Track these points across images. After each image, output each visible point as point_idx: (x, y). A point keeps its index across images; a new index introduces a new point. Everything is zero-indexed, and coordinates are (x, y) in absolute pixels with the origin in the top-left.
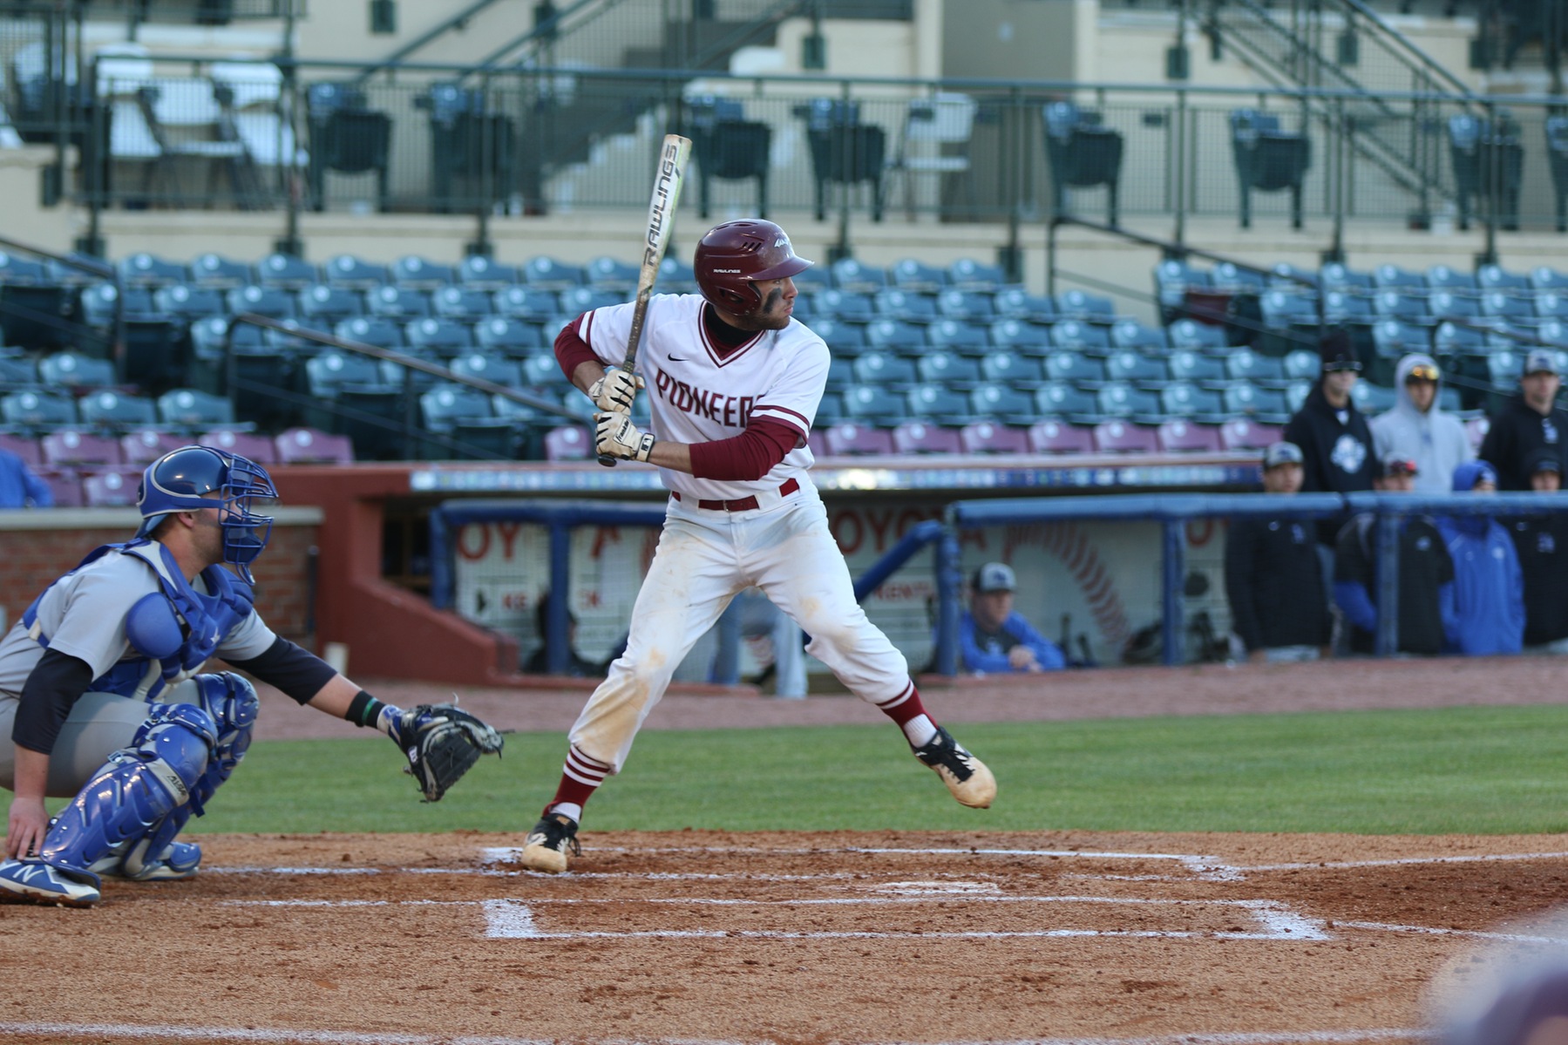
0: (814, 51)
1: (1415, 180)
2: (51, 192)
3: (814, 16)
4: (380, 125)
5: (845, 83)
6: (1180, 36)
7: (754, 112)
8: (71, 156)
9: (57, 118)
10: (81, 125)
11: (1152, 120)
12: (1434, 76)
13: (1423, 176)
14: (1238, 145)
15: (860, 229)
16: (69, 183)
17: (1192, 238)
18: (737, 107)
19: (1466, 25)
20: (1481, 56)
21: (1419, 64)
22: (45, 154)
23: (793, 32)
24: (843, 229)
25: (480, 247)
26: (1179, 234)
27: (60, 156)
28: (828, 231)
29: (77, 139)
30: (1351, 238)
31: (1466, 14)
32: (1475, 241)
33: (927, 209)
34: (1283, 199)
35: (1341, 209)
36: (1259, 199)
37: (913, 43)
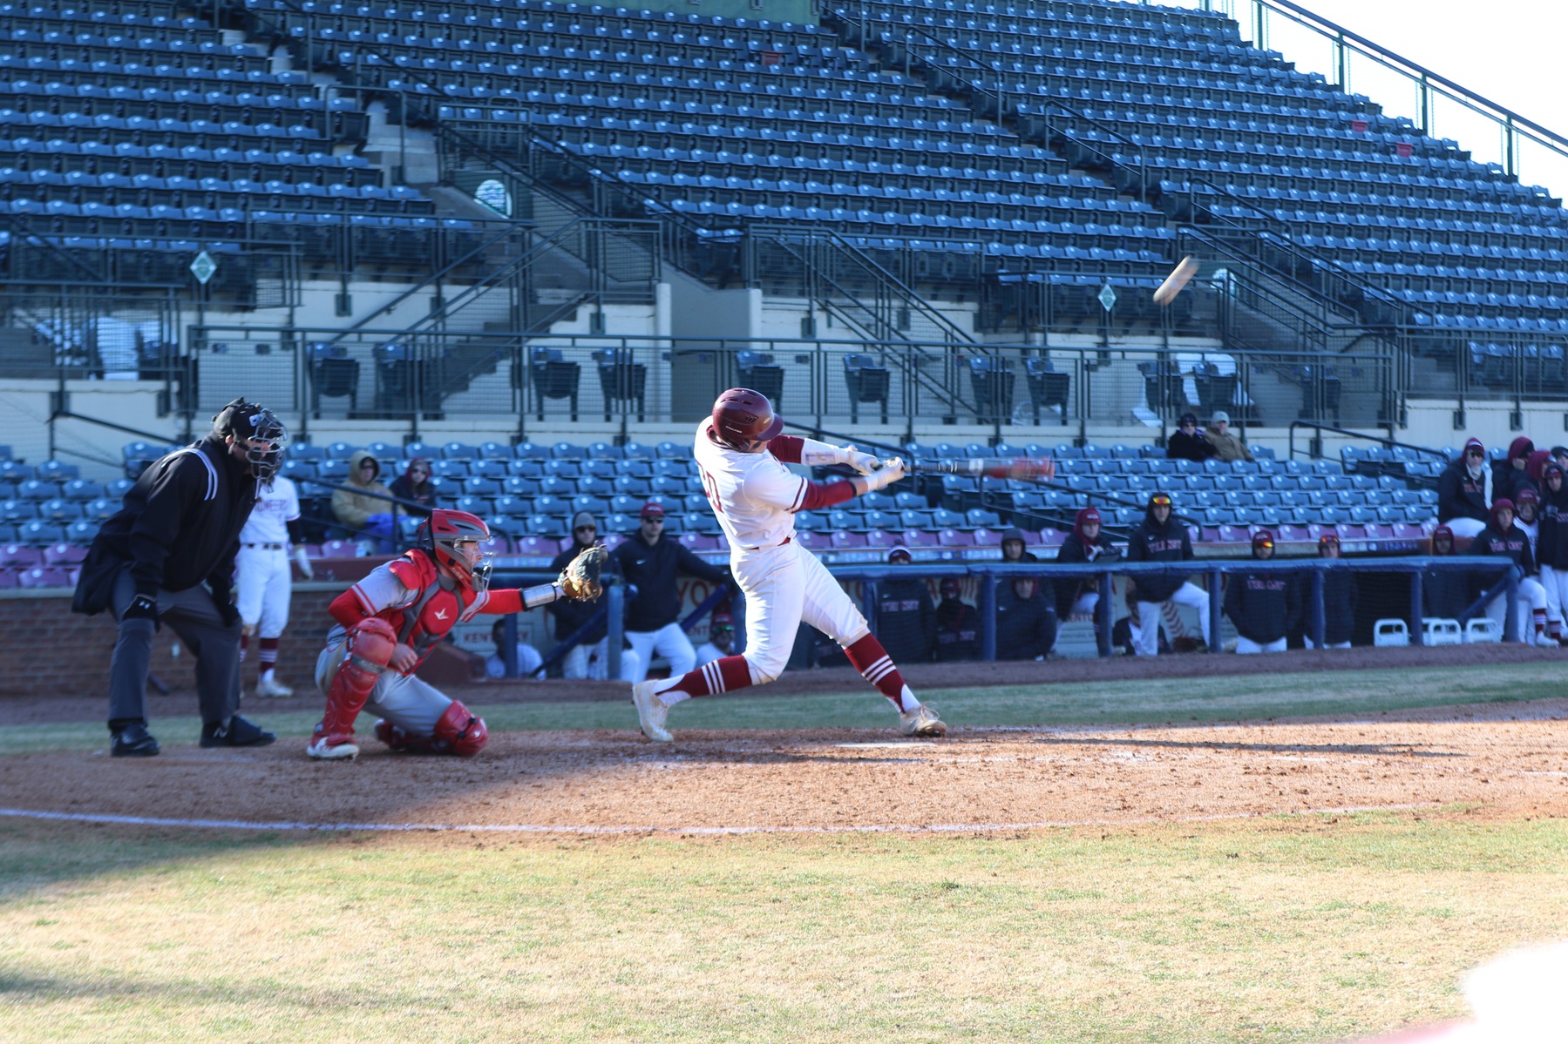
0: (597, 321)
1: (948, 396)
2: (163, 409)
3: (597, 303)
4: (353, 366)
5: (624, 338)
6: (810, 312)
7: (568, 356)
8: (175, 386)
9: (167, 364)
10: (180, 369)
11: (801, 359)
12: (956, 334)
13: (951, 393)
14: (848, 373)
15: (633, 426)
16: (174, 404)
17: (825, 427)
18: (559, 354)
19: (971, 306)
20: (980, 324)
21: (948, 328)
22: (159, 385)
23: (585, 312)
24: (624, 425)
25: (412, 437)
26: (819, 425)
27: (169, 386)
28: (614, 427)
29: (178, 377)
30: (916, 429)
31: (970, 300)
32: (989, 430)
33: (665, 413)
34: (876, 406)
35: (911, 413)
36: (863, 407)
37: (654, 316)
